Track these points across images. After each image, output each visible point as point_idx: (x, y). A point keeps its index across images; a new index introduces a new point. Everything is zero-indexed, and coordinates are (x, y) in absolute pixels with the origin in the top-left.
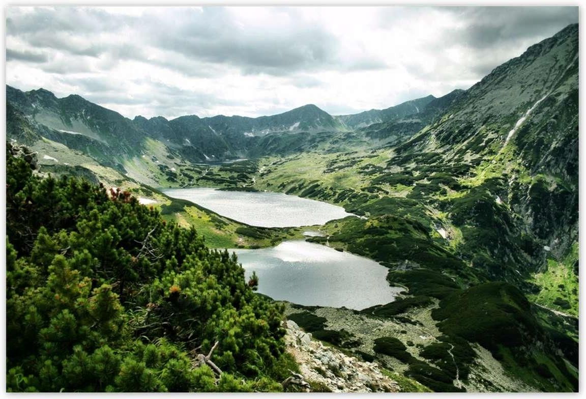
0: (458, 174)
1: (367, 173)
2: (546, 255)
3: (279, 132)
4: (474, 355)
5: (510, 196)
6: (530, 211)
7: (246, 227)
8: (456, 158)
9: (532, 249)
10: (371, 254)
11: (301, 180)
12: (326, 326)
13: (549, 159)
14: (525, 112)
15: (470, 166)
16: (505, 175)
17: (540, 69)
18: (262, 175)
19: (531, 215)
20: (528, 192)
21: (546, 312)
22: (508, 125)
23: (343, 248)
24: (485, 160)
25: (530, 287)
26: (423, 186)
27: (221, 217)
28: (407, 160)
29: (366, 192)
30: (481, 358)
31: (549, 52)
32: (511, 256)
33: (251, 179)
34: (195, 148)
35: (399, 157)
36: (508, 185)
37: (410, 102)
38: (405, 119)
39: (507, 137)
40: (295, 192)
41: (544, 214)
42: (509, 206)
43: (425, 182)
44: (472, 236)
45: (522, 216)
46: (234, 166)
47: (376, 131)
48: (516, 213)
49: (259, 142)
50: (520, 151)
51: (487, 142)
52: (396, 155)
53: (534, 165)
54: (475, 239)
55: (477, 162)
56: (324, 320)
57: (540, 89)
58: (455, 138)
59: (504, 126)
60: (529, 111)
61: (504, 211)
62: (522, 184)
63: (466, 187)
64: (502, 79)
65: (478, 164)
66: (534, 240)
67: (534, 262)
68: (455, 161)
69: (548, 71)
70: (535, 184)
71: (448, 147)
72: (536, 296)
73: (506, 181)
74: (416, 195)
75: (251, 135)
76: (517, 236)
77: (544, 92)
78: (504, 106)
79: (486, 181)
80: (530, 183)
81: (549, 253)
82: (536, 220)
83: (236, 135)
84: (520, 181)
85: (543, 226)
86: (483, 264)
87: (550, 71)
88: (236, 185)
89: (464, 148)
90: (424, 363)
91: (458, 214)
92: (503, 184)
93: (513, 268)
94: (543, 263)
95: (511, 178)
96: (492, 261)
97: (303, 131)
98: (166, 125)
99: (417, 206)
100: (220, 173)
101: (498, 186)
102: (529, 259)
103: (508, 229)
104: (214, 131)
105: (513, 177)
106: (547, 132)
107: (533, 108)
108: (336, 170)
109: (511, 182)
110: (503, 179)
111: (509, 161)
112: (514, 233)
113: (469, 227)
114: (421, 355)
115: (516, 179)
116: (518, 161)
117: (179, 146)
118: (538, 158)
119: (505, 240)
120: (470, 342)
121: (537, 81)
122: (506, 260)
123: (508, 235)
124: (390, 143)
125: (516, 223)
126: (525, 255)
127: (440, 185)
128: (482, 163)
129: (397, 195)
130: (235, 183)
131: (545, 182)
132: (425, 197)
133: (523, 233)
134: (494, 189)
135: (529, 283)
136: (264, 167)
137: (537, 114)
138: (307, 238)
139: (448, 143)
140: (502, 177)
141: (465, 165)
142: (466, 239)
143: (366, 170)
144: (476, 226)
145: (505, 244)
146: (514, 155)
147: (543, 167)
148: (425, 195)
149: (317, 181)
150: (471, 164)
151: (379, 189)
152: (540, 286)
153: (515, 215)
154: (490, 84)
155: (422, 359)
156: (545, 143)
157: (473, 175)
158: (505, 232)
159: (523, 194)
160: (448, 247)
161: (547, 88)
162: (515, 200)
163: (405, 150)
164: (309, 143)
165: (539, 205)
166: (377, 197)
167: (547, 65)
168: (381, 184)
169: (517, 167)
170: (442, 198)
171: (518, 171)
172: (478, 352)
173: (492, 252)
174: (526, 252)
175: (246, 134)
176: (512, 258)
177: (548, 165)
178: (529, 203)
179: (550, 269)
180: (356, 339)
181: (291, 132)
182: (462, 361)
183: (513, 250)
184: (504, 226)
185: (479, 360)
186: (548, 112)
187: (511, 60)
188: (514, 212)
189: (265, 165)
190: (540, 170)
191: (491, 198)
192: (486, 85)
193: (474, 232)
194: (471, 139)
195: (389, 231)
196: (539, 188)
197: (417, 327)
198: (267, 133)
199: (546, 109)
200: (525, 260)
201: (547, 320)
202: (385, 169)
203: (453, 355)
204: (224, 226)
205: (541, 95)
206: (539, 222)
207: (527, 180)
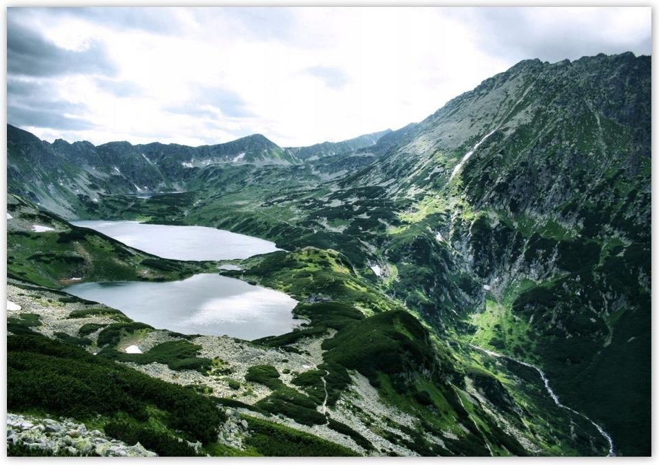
0: (400, 209)
1: (306, 208)
2: (485, 294)
3: (221, 163)
4: (350, 382)
5: (452, 232)
6: (471, 248)
7: (155, 259)
8: (399, 192)
9: (470, 288)
10: (284, 287)
11: (235, 214)
12: (200, 354)
13: (493, 195)
14: (473, 146)
15: (413, 201)
16: (448, 211)
17: (490, 103)
18: (196, 208)
19: (471, 253)
20: (470, 228)
21: (479, 353)
22: (455, 159)
23: (256, 281)
24: (429, 195)
25: (466, 327)
26: (361, 222)
27: (128, 247)
28: (349, 194)
29: (301, 227)
30: (357, 385)
31: (500, 86)
32: (448, 295)
33: (183, 212)
34: (125, 178)
35: (342, 191)
36: (450, 221)
37: (367, 135)
38: (357, 153)
39: (453, 171)
40: (227, 226)
41: (485, 252)
42: (450, 243)
43: (364, 216)
44: (408, 273)
45: (463, 254)
46: (165, 198)
47: (326, 164)
48: (457, 250)
49: (198, 172)
50: (465, 186)
51: (433, 176)
52: (339, 189)
53: (478, 201)
54: (411, 277)
55: (420, 197)
56: (200, 348)
57: (489, 123)
58: (400, 172)
59: (451, 160)
60: (477, 145)
61: (443, 248)
62: (464, 220)
63: (406, 223)
64: (455, 112)
65: (421, 199)
66: (474, 279)
67: (472, 302)
68: (399, 195)
69: (498, 106)
70: (477, 220)
71: (393, 180)
72: (471, 337)
73: (448, 217)
74: (352, 230)
75: (190, 165)
76: (455, 274)
77: (493, 126)
78: (452, 140)
79: (428, 216)
80: (472, 220)
81: (489, 292)
82: (476, 258)
83: (172, 165)
84: (463, 217)
85: (484, 264)
86: (417, 303)
87: (501, 105)
88: (164, 218)
89: (409, 182)
90: (293, 389)
91: (395, 250)
92: (445, 220)
93: (448, 308)
94: (481, 303)
95: (453, 213)
96: (427, 300)
97: (248, 163)
98: (92, 151)
99: (352, 241)
100: (148, 205)
101: (440, 222)
102: (467, 298)
103: (447, 267)
104: (148, 159)
105: (456, 213)
106: (492, 167)
107: (481, 142)
108: (275, 203)
109: (453, 218)
110: (445, 215)
111: (453, 196)
112: (453, 271)
113: (405, 264)
114: (292, 382)
115: (459, 215)
116: (462, 197)
117: (107, 176)
118: (482, 193)
119: (442, 278)
120: (349, 368)
121: (487, 115)
122: (443, 299)
123: (445, 273)
124: (338, 177)
125: (456, 260)
126: (464, 294)
127: (380, 220)
128: (426, 197)
129: (334, 230)
130: (163, 216)
131: (488, 218)
132: (363, 232)
133: (462, 271)
134: (435, 224)
135: (465, 323)
136: (200, 201)
137: (484, 148)
138: (221, 272)
139: (394, 177)
140: (445, 213)
141: (408, 200)
142: (401, 276)
143: (306, 204)
144: (413, 263)
145: (442, 282)
146: (458, 190)
147: (486, 203)
148: (363, 230)
149: (253, 215)
150: (414, 199)
151: (316, 224)
152: (476, 327)
153: (456, 253)
154: (443, 117)
155: (293, 386)
156: (490, 178)
157: (415, 210)
158: (443, 270)
159: (465, 230)
160: (380, 285)
161: (496, 123)
162: (457, 236)
163: (349, 183)
164: (254, 176)
165: (480, 242)
166: (311, 231)
167: (498, 99)
168: (318, 219)
169: (460, 203)
170: (380, 234)
171: (461, 207)
172: (353, 378)
173: (428, 291)
174: (464, 291)
175: (184, 164)
176: (449, 297)
177: (492, 201)
178: (471, 240)
179: (488, 309)
180: (229, 367)
181: (236, 163)
182: (334, 387)
183: (450, 289)
184: (441, 263)
185: (354, 387)
186: (495, 147)
187: (465, 93)
188: (455, 249)
189: (201, 198)
190: (483, 206)
191: (431, 234)
192: (438, 118)
193: (410, 269)
194: (417, 172)
195: (309, 264)
196: (481, 224)
197: (303, 356)
198: (208, 164)
199: (493, 144)
200: (464, 300)
201: (479, 361)
202: (326, 203)
203: (325, 382)
204: (129, 257)
205: (490, 129)
206: (479, 260)
207: (470, 216)
